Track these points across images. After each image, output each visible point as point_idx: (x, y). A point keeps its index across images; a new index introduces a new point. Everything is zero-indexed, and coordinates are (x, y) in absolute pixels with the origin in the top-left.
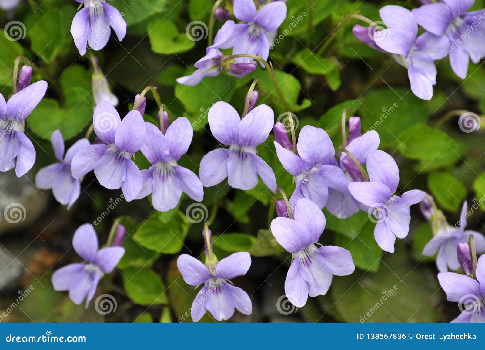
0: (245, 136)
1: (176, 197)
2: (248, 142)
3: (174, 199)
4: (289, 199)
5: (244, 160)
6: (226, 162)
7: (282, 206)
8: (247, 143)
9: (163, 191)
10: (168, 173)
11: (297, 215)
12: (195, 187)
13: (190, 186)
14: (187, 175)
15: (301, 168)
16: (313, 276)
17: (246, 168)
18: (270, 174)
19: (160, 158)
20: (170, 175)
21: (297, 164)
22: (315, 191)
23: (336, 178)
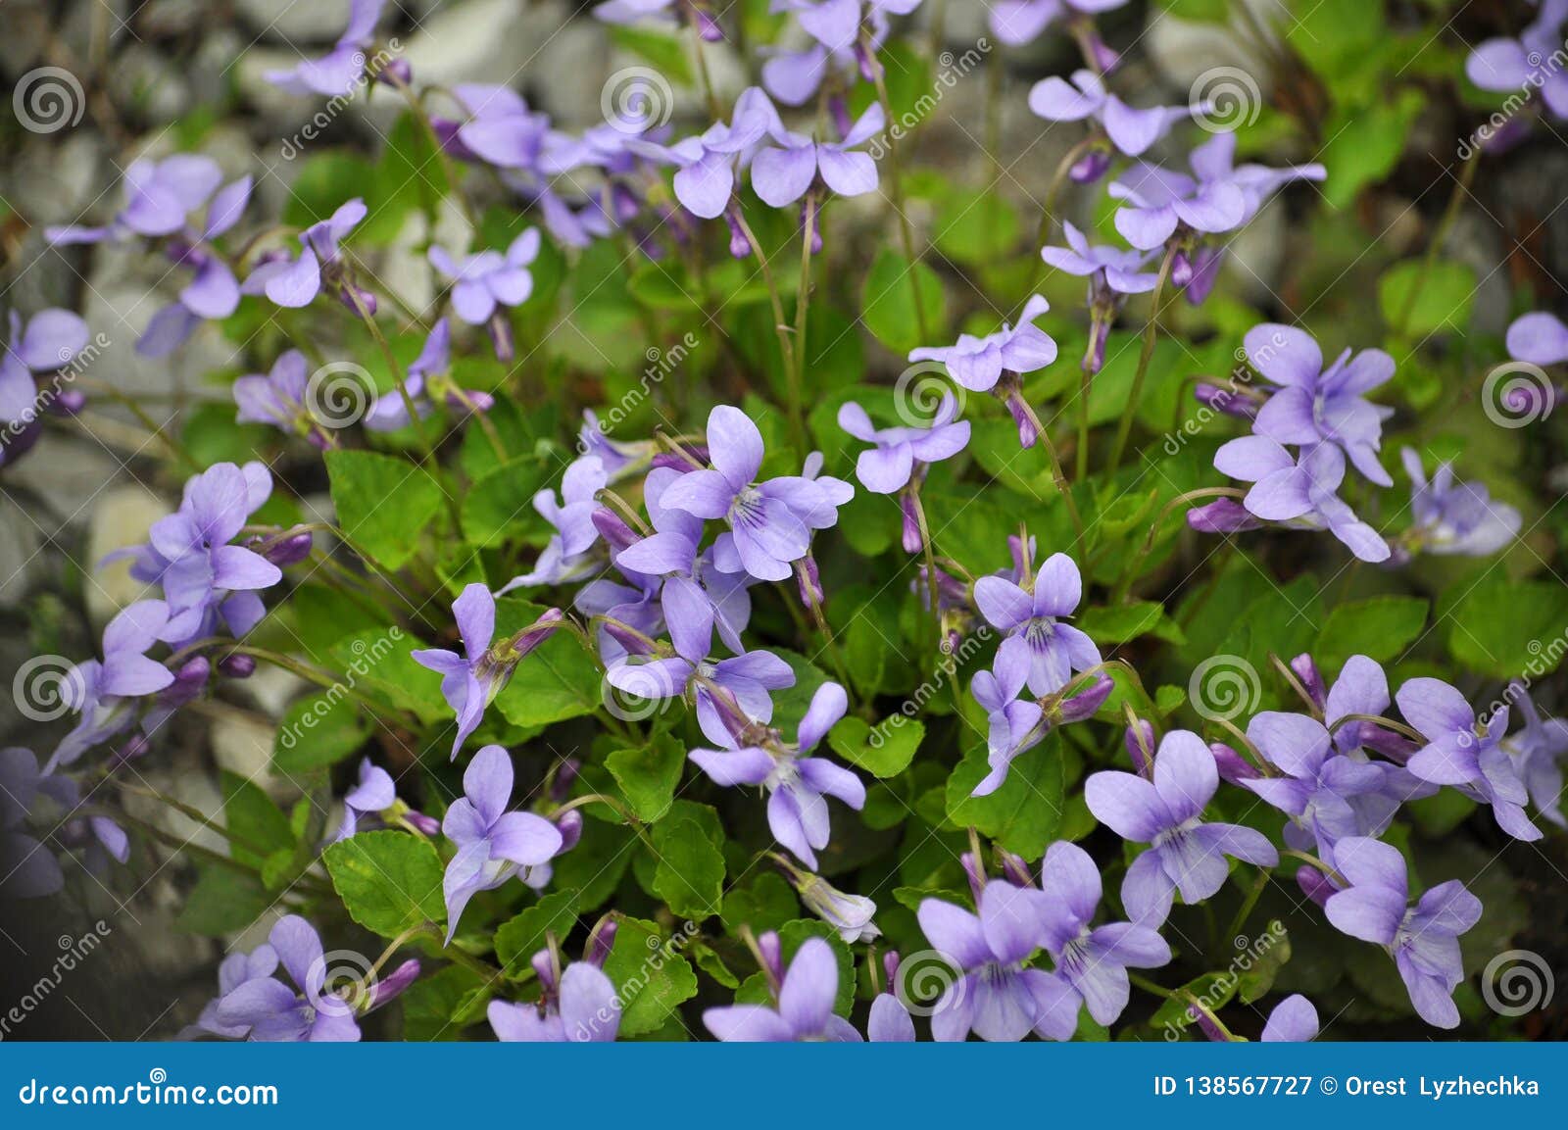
0: (1177, 803)
1: (1119, 983)
2: (1187, 811)
3: (1118, 989)
4: (1316, 855)
5: (1181, 848)
6: (1162, 868)
7: (1312, 878)
8: (1188, 814)
9: (1091, 987)
10: (1078, 951)
11: (1350, 876)
12: (1145, 944)
13: (1138, 948)
14: (1121, 934)
15: (1302, 793)
16: (1428, 961)
17: (1193, 857)
18: (1254, 838)
19: (1065, 936)
20: (1085, 954)
21: (1294, 793)
22: (1329, 820)
23: (1349, 775)
